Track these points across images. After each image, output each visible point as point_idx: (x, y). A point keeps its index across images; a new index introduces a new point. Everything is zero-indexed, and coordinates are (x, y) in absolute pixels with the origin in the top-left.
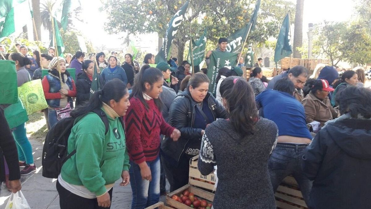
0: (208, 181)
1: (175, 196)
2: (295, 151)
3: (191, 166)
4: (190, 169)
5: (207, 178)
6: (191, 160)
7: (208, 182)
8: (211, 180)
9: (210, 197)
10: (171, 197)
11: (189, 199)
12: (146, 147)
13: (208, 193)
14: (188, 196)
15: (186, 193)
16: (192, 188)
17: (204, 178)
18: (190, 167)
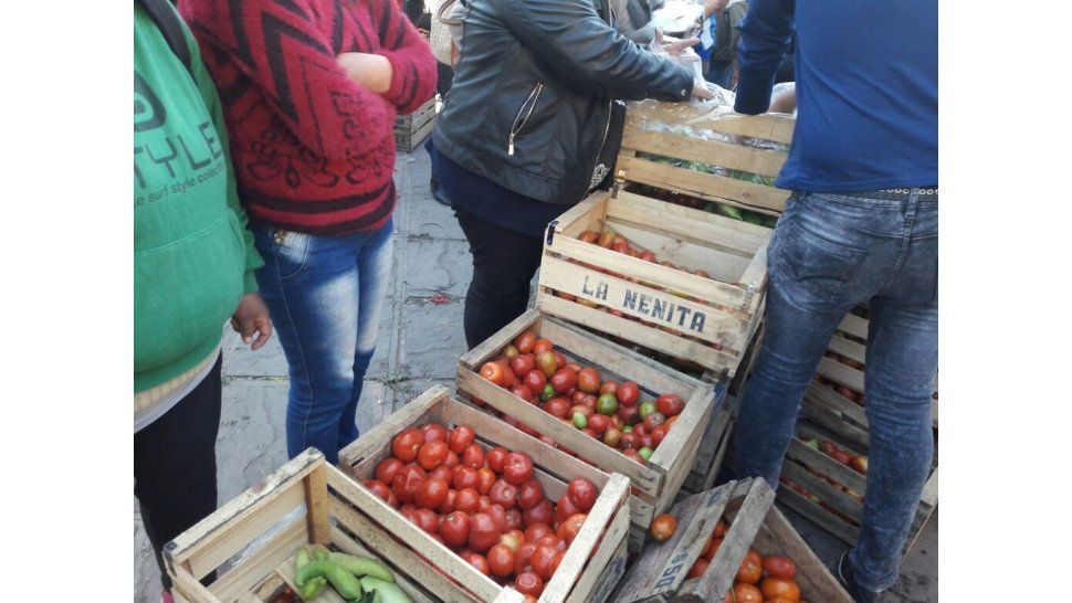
0: (611, 306)
1: (489, 364)
2: (904, 211)
3: (548, 252)
4: (545, 258)
5: (608, 297)
6: (552, 231)
7: (609, 310)
8: (625, 305)
9: (612, 361)
10: (478, 369)
11: (536, 366)
12: (332, 185)
13: (606, 345)
14: (532, 351)
15: (525, 343)
16: (546, 323)
17: (597, 296)
18: (544, 252)
